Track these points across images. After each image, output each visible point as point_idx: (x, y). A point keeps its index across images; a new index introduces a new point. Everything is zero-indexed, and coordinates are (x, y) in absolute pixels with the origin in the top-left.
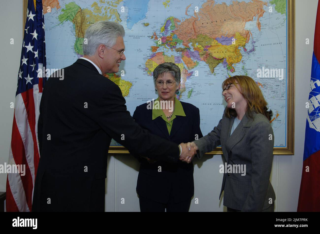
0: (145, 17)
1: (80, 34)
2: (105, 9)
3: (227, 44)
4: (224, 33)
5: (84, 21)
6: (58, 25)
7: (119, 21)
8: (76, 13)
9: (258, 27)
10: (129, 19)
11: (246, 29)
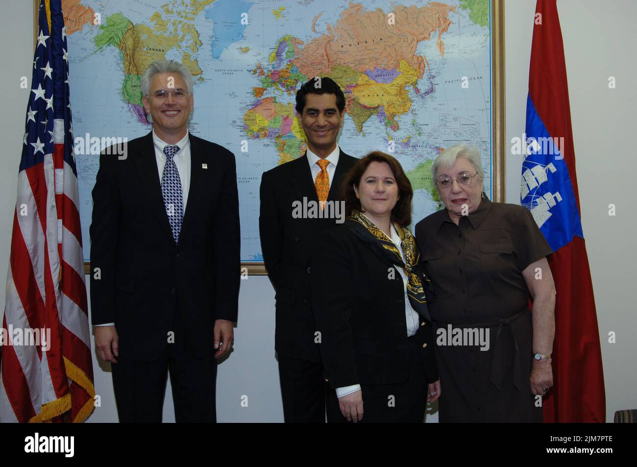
0: (243, 36)
1: (131, 68)
2: (174, 24)
3: (385, 82)
4: (379, 62)
5: (139, 45)
6: (94, 53)
7: (198, 44)
8: (124, 32)
9: (439, 49)
10: (215, 40)
11: (418, 53)
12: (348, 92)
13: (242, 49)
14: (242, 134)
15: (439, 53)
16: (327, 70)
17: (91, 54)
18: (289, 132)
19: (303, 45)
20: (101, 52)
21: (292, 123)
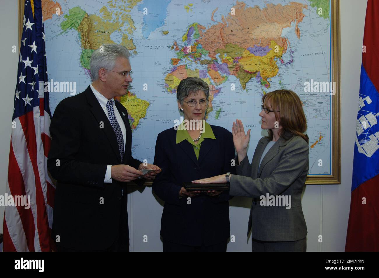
0: (164, 23)
1: (86, 44)
2: (116, 15)
3: (261, 55)
4: (257, 42)
5: (92, 29)
6: (61, 34)
7: (133, 29)
8: (82, 20)
9: (297, 34)
10: (145, 26)
11: (283, 36)
12: (236, 62)
13: (163, 32)
14: (164, 90)
15: (296, 36)
16: (222, 47)
17: (59, 35)
19: (205, 30)
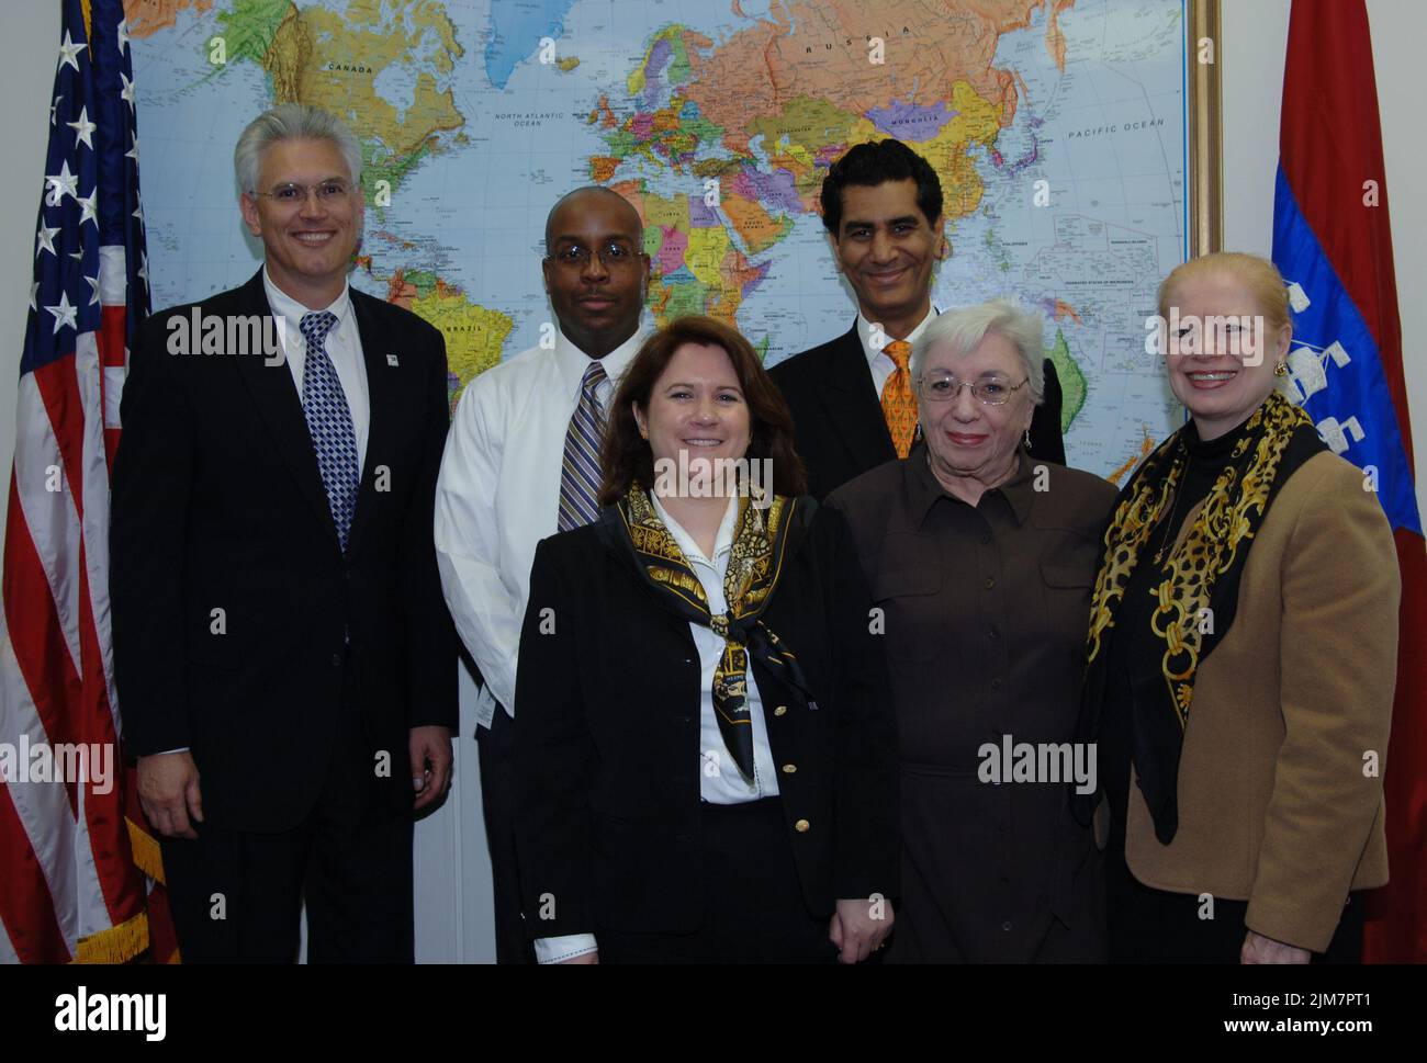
0: (563, 30)
3: (916, 136)
4: (901, 86)
5: (311, 59)
6: (205, 80)
7: (454, 52)
8: (277, 27)
9: (1053, 53)
10: (495, 41)
11: (1001, 63)
13: (561, 62)
15: (1052, 63)
16: (771, 112)
17: (198, 82)
18: (679, 267)
19: (711, 49)
20: (221, 76)
21: (686, 243)
